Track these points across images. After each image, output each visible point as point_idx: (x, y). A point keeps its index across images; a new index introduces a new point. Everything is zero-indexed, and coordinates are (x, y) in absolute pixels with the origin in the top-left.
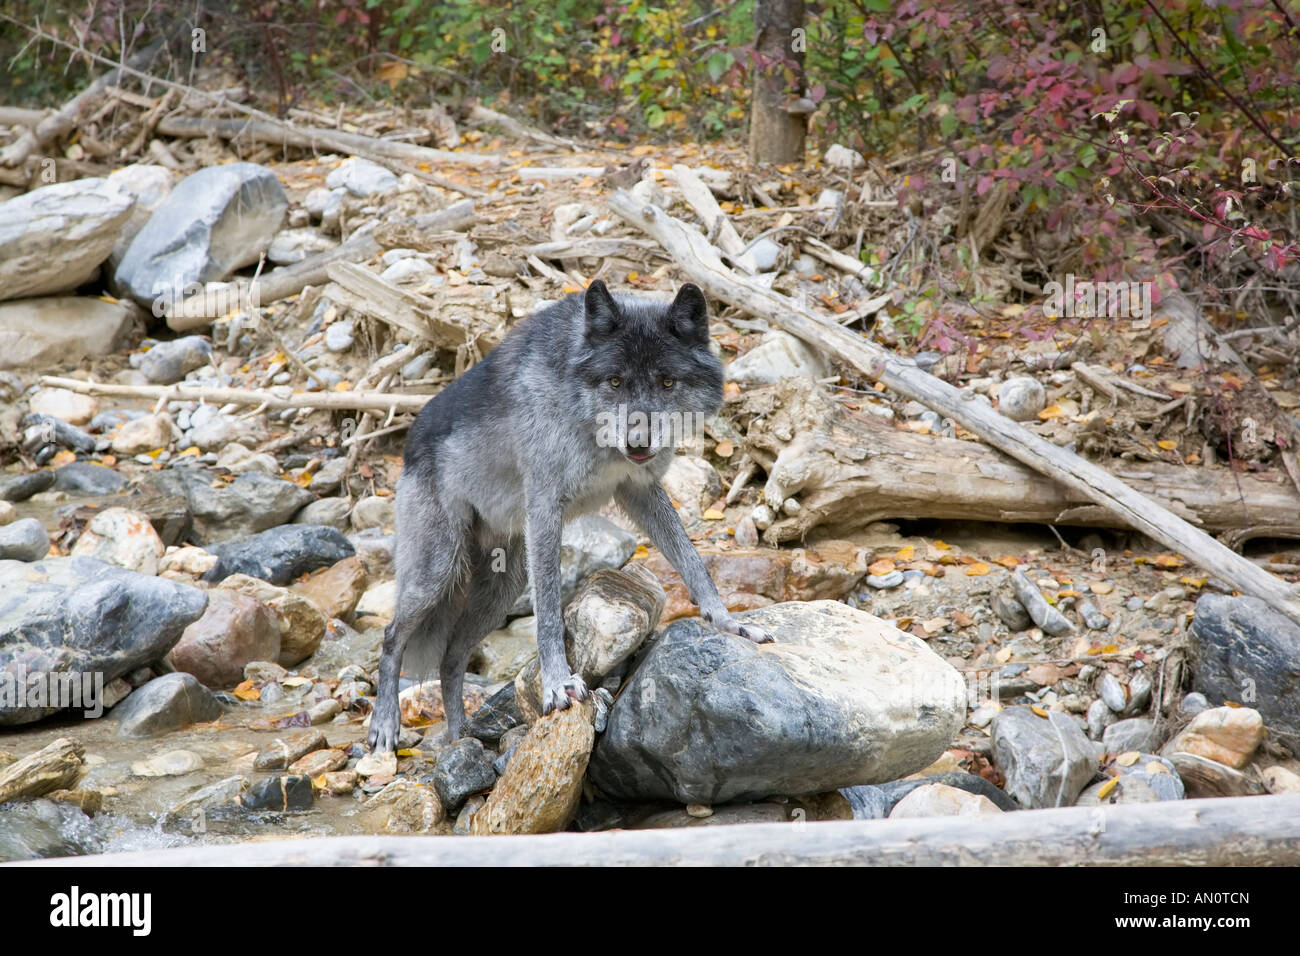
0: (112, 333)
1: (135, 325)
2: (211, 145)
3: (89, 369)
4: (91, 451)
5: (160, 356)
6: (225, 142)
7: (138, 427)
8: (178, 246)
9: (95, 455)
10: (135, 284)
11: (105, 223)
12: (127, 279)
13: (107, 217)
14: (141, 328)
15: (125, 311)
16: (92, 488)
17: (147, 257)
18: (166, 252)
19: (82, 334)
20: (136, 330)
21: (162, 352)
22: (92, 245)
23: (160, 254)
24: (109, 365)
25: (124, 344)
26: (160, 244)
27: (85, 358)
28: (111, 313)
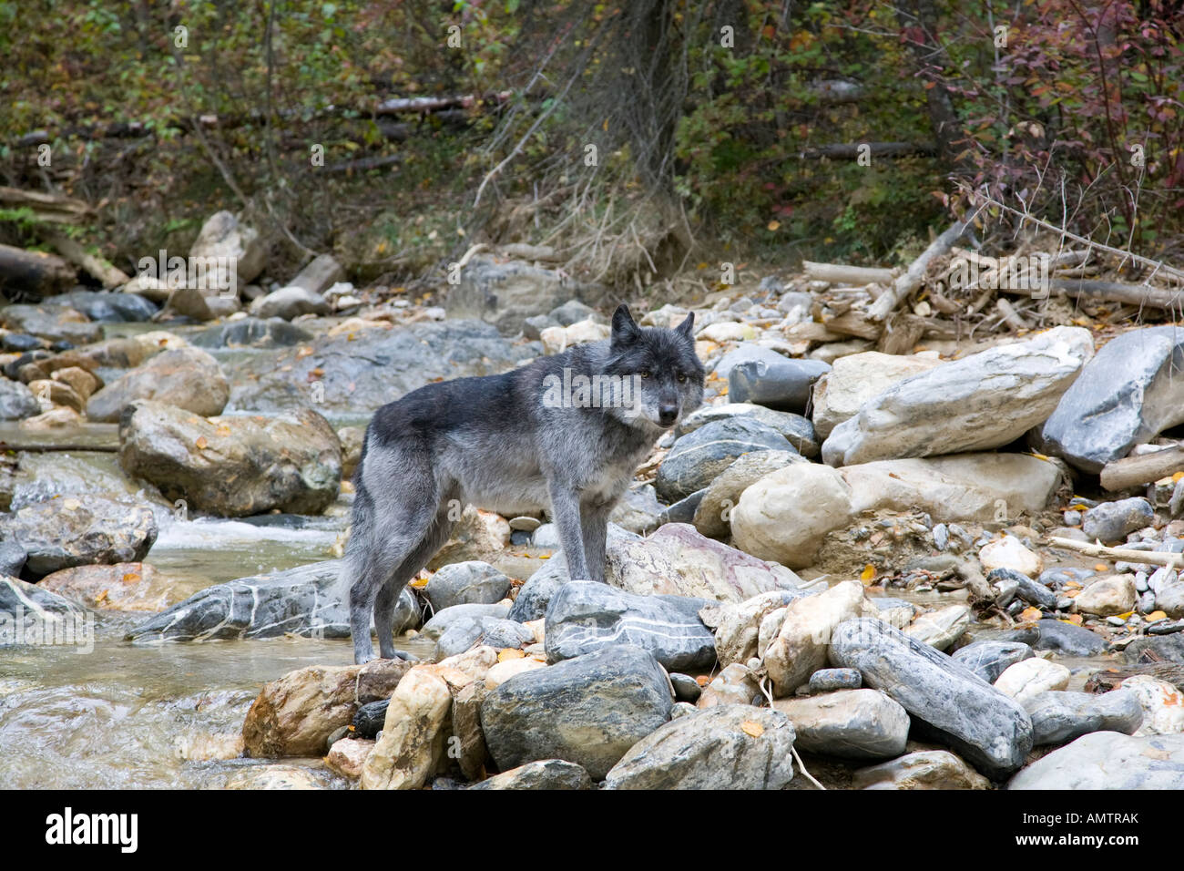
0: (1048, 490)
1: (1063, 482)
2: (1060, 305)
3: (1028, 524)
4: (1053, 608)
5: (1104, 515)
6: (1073, 301)
7: (1105, 587)
8: (1109, 407)
9: (1058, 613)
10: (1066, 442)
11: (1055, 383)
12: (1056, 437)
13: (1057, 377)
14: (1069, 486)
15: (1056, 468)
16: (1073, 648)
17: (1077, 416)
18: (1097, 412)
19: (1021, 489)
20: (1064, 487)
21: (1106, 511)
22: (1040, 403)
23: (1090, 414)
24: (1045, 521)
25: (1056, 503)
26: (1091, 404)
27: (1023, 514)
28: (1045, 471)
